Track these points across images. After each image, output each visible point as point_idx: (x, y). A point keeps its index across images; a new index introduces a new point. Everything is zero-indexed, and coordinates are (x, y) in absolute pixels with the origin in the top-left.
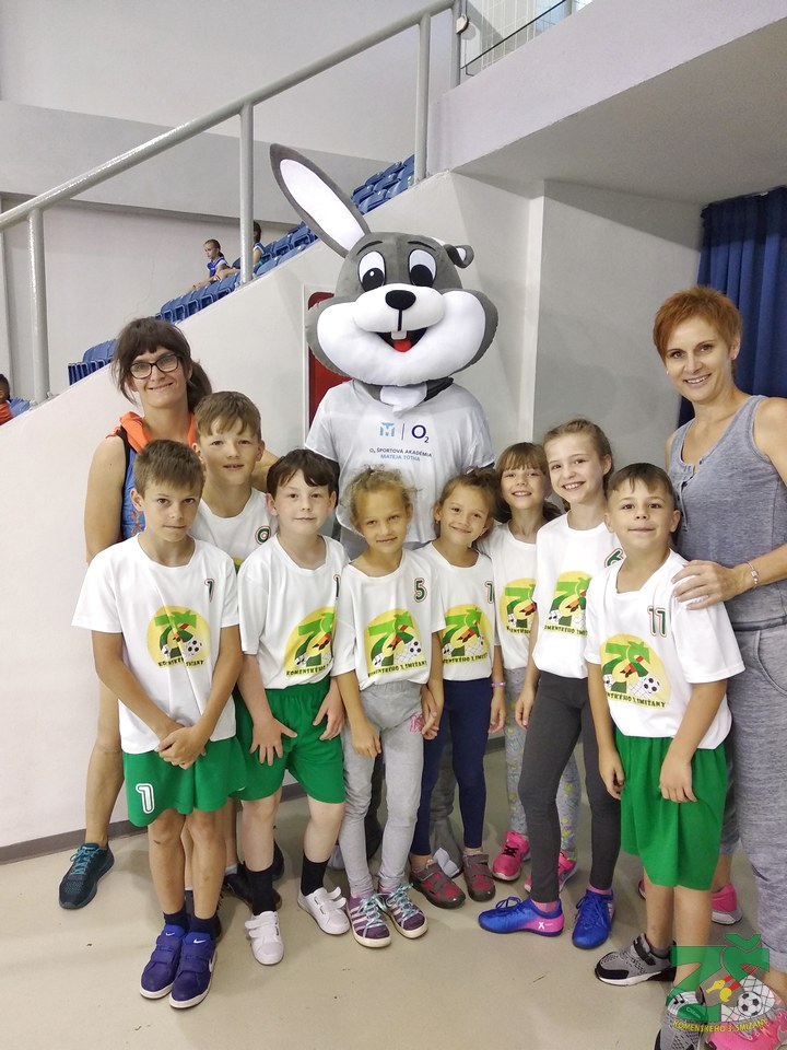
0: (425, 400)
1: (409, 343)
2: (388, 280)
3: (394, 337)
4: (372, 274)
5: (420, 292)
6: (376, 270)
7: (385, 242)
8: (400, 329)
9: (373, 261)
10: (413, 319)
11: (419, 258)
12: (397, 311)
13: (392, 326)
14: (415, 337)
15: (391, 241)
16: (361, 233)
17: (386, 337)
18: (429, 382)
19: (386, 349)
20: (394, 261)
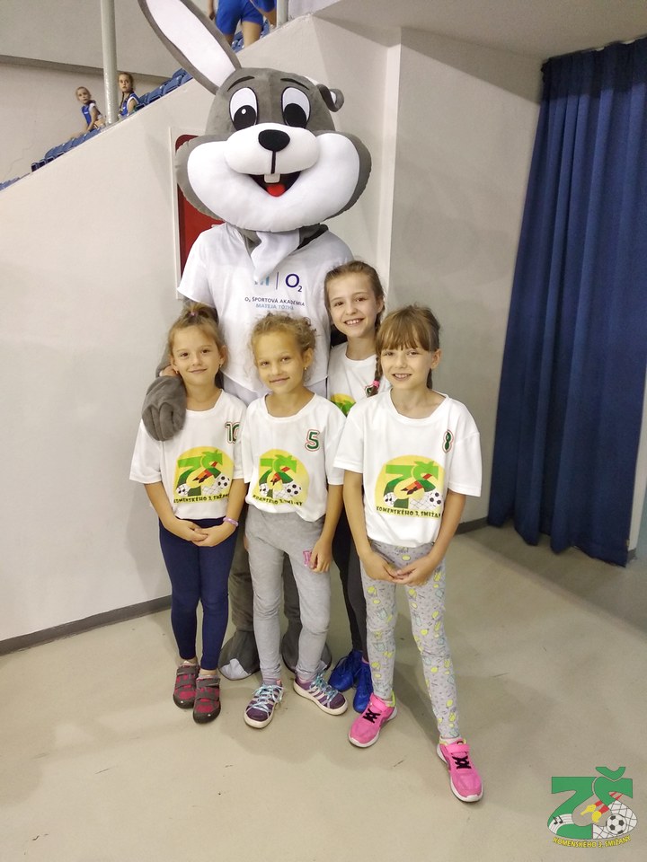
15: (263, 77)
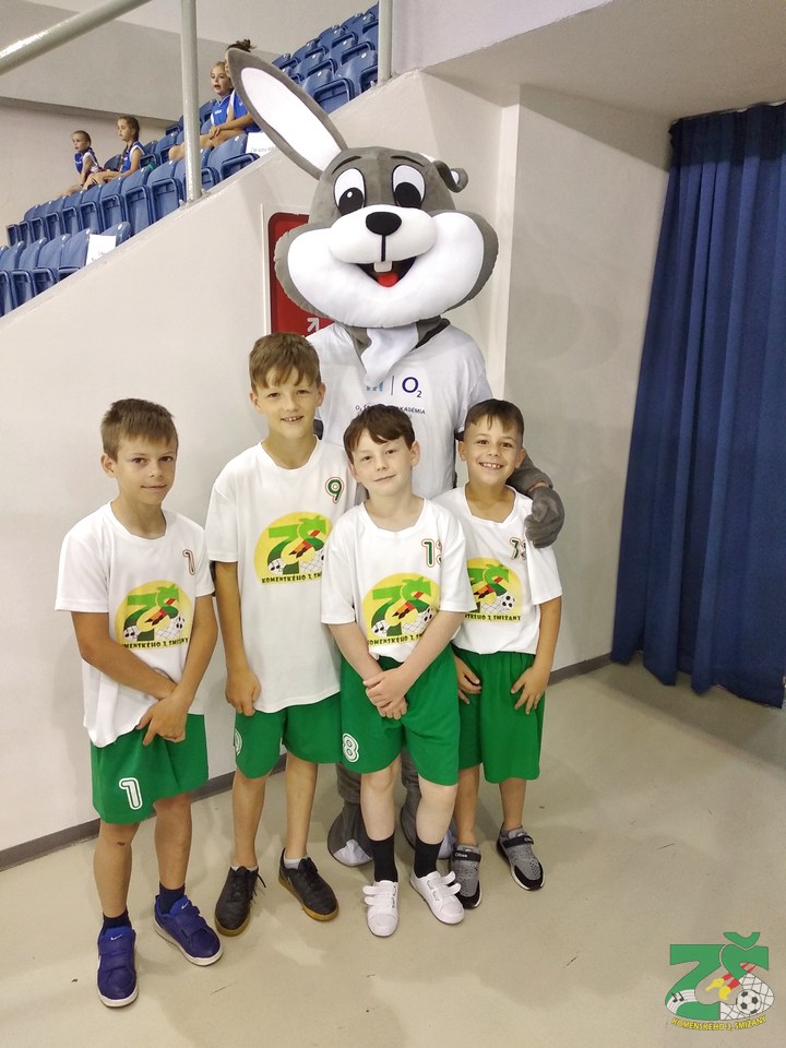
0: (417, 347)
1: (395, 277)
2: (368, 201)
3: (378, 269)
4: (350, 195)
5: (407, 215)
6: (355, 190)
7: (364, 157)
8: (383, 259)
9: (351, 179)
10: (399, 245)
11: (405, 175)
12: (379, 238)
13: (373, 256)
14: (402, 268)
15: (373, 156)
16: (336, 150)
17: (367, 269)
18: (420, 324)
19: (368, 284)
20: (375, 179)
